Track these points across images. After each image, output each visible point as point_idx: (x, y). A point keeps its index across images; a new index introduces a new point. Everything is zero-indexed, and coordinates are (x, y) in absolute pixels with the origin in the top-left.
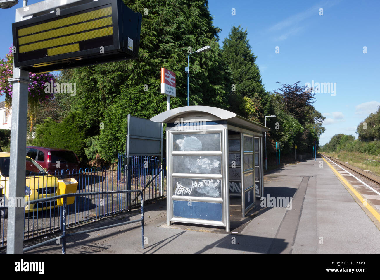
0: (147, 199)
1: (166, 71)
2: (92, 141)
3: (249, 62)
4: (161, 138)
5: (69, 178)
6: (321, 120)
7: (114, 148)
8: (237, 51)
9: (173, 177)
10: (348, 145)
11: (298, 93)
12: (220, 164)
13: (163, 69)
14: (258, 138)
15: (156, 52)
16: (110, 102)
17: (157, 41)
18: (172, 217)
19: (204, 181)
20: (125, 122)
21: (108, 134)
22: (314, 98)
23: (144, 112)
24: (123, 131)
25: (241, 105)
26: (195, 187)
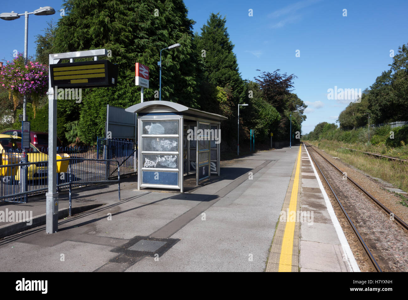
0: (123, 174)
1: (140, 66)
2: (72, 126)
3: (227, 50)
4: (135, 124)
5: (62, 153)
6: (303, 108)
7: (93, 132)
8: (214, 38)
9: (142, 154)
10: (329, 133)
11: (278, 81)
12: (177, 144)
13: (137, 64)
14: (216, 125)
15: (131, 47)
16: (88, 90)
17: (133, 36)
18: (142, 184)
19: (165, 156)
20: (103, 109)
21: (88, 119)
22: (293, 86)
23: (120, 101)
24: (102, 117)
25: (213, 94)
26: (159, 161)
